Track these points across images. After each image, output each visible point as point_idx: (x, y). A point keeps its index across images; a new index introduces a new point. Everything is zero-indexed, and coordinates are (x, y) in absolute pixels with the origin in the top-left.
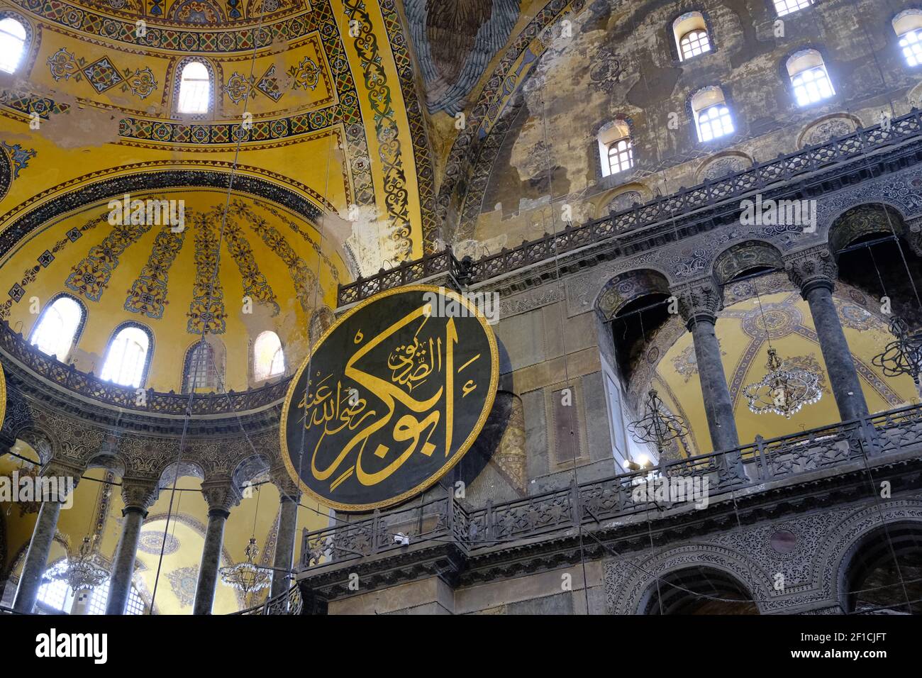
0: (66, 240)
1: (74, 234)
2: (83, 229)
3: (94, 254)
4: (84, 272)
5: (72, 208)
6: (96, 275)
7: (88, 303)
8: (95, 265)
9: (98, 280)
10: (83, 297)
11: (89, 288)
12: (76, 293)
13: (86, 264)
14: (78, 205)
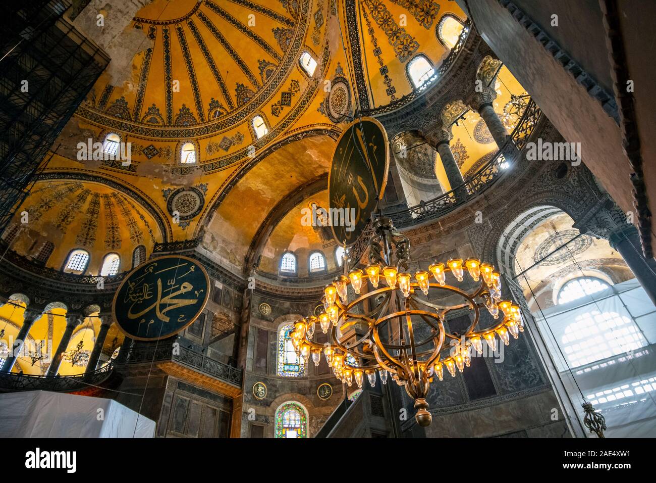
0: (379, 57)
1: (377, 52)
2: (376, 46)
3: (393, 42)
4: (401, 50)
5: (359, 51)
6: (405, 43)
7: (419, 51)
8: (400, 43)
9: (408, 43)
10: (414, 54)
11: (411, 49)
12: (410, 57)
13: (396, 48)
14: (359, 47)
